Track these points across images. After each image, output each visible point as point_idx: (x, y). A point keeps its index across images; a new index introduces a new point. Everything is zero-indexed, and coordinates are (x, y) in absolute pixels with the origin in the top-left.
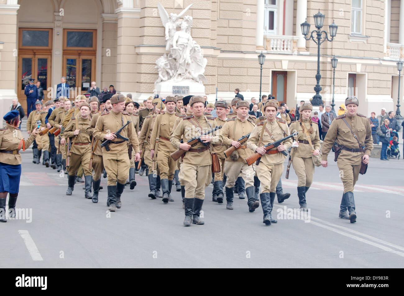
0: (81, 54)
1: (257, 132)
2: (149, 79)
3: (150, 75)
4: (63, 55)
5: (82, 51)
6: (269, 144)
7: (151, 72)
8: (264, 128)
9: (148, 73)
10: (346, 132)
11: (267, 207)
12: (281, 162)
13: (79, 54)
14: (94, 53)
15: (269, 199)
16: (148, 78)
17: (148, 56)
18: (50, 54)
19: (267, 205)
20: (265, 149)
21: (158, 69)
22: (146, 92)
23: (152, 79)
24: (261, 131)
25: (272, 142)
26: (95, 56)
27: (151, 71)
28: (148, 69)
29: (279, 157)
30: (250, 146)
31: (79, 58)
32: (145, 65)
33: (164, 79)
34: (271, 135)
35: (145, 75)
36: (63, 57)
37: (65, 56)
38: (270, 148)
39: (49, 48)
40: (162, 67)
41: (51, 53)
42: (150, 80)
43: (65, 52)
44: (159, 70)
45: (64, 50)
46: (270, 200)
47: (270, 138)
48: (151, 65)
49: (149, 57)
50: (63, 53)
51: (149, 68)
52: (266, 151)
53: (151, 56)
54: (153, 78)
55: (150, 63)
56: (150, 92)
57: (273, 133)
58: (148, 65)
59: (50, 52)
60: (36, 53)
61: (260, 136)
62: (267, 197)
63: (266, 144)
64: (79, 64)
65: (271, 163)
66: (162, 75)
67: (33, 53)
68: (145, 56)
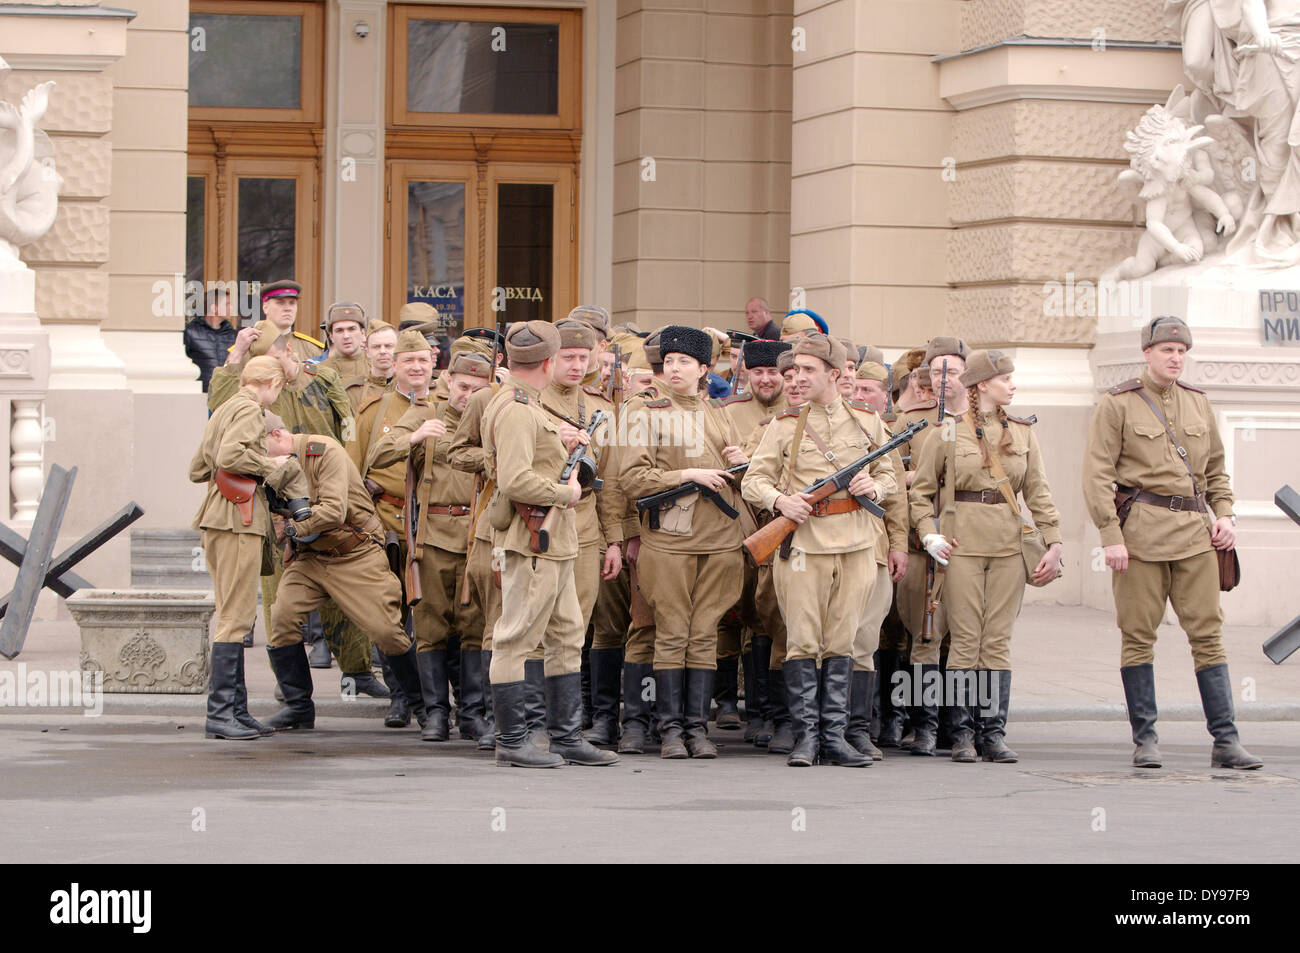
0: (491, 154)
1: (779, 438)
2: (1061, 255)
3: (1067, 229)
4: (387, 158)
5: (497, 133)
6: (818, 481)
7: (1076, 215)
8: (803, 425)
9: (1054, 215)
10: (1151, 437)
11: (807, 709)
12: (866, 546)
13: (482, 156)
14: (568, 148)
15: (811, 680)
16: (1057, 248)
17: (1055, 108)
18: (312, 151)
19: (806, 702)
20: (806, 500)
21: (1140, 185)
22: (1044, 339)
23: (1081, 260)
24: (792, 437)
25: (830, 473)
26: (573, 166)
27: (1073, 207)
28: (1055, 195)
29: (859, 526)
30: (755, 490)
31: (482, 176)
32: (1037, 166)
33: (1182, 249)
34: (823, 448)
35: (1034, 230)
36: (388, 169)
37: (398, 167)
38: (825, 494)
39: (309, 114)
40: (1172, 174)
41: (317, 145)
42: (1070, 263)
43: (401, 143)
44: (1145, 193)
45: (392, 131)
46: (815, 683)
47: (823, 460)
48: (1074, 168)
49: (1058, 115)
50: (389, 147)
51: (1063, 187)
52: (811, 508)
53: (1073, 108)
54: (1085, 248)
55: (1070, 153)
56: (1069, 338)
57: (831, 444)
58: (1055, 167)
59: (311, 141)
60: (229, 149)
61: (789, 452)
62: (807, 674)
63: (810, 480)
64: (482, 211)
65: (828, 549)
66: (1165, 222)
67: (212, 149)
68: (1036, 106)
